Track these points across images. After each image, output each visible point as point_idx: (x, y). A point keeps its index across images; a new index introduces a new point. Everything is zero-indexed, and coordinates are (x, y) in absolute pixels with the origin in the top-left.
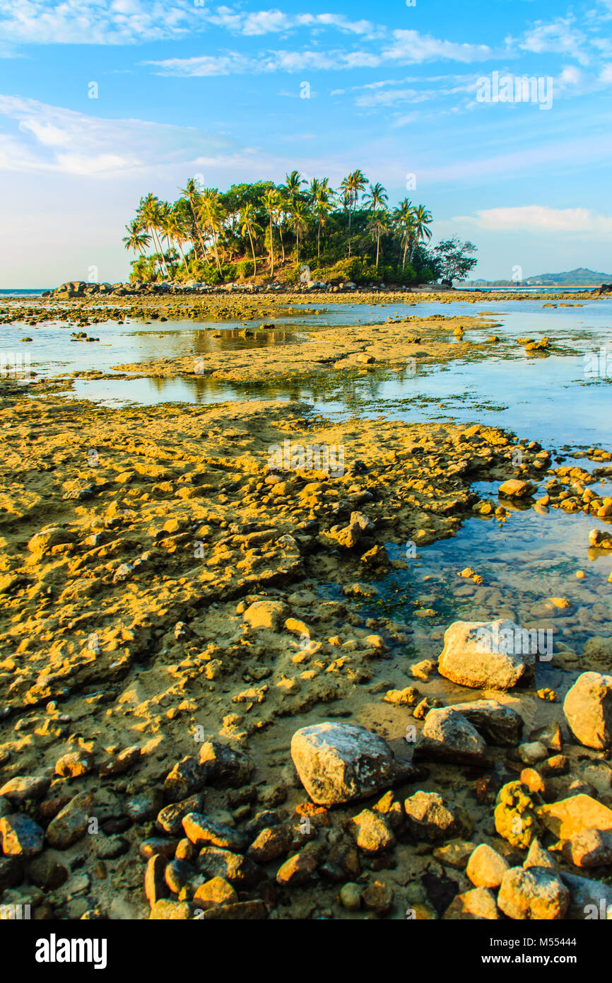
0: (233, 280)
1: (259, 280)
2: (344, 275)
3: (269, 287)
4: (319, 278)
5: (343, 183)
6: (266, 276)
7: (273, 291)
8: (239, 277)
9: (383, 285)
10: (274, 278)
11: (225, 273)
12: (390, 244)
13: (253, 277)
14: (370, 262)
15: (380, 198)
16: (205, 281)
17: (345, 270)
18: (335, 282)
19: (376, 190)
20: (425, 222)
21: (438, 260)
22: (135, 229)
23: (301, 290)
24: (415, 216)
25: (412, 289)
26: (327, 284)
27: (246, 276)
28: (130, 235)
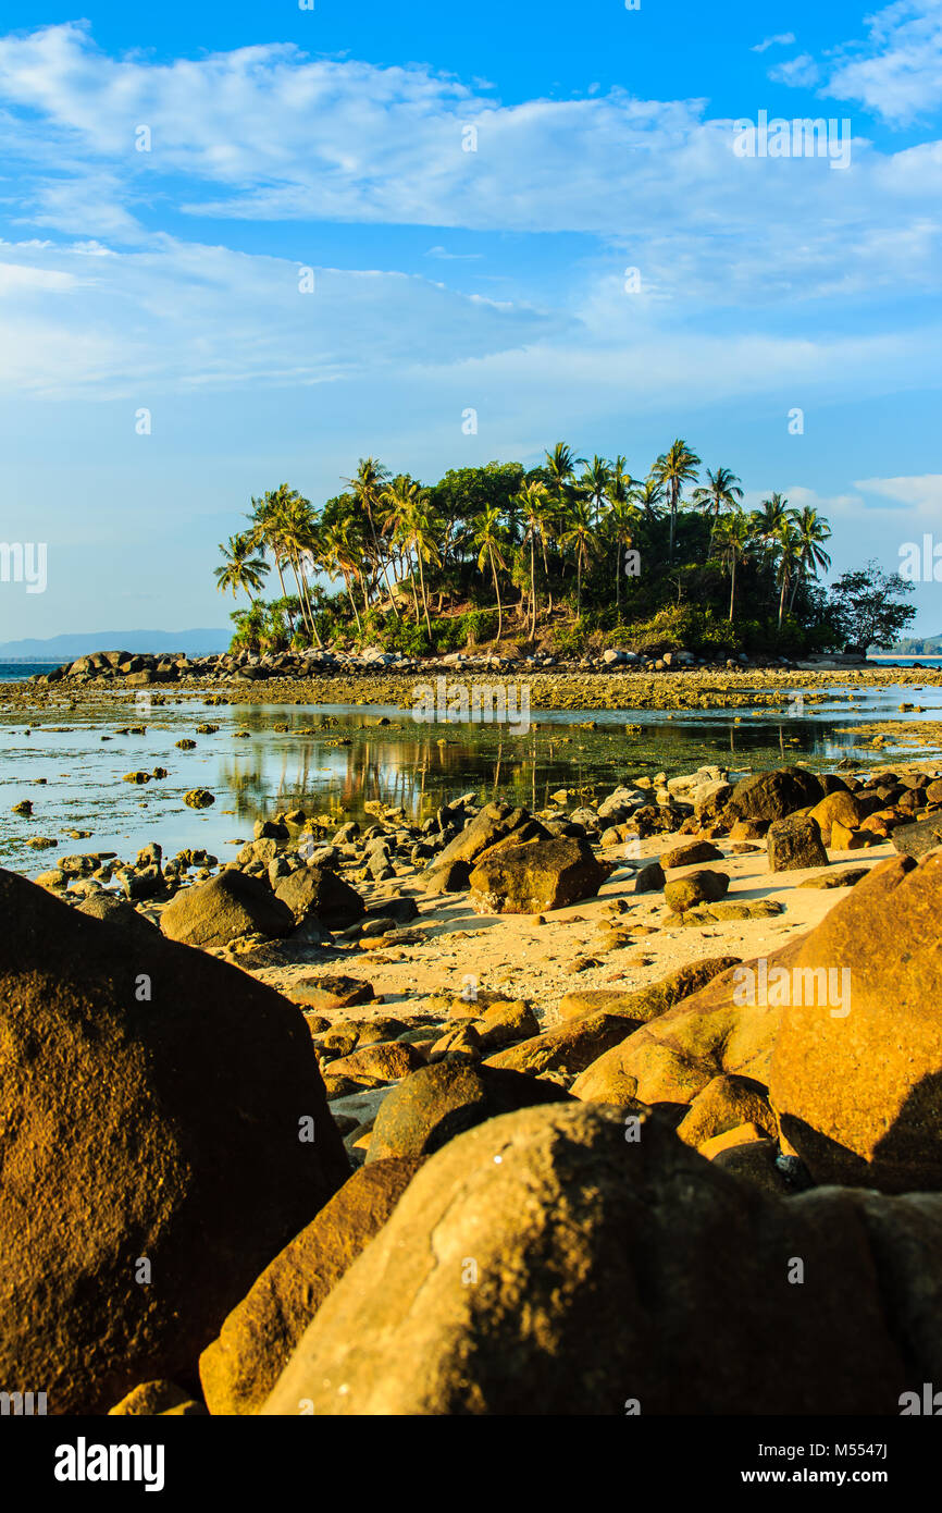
0: (453, 648)
1: (510, 647)
2: (673, 638)
3: (530, 661)
4: (623, 644)
5: (657, 466)
6: (519, 640)
7: (538, 668)
8: (464, 644)
9: (743, 656)
10: (537, 643)
11: (438, 634)
12: (754, 579)
13: (495, 641)
14: (720, 613)
15: (727, 494)
16: (402, 650)
17: (673, 628)
18: (655, 652)
19: (721, 479)
20: (819, 538)
21: (839, 608)
22: (241, 550)
23: (592, 666)
24: (797, 526)
25: (799, 664)
26: (640, 655)
27: (481, 640)
28: (226, 562)
